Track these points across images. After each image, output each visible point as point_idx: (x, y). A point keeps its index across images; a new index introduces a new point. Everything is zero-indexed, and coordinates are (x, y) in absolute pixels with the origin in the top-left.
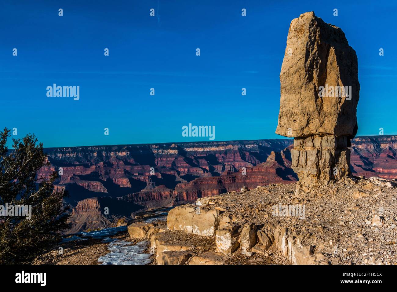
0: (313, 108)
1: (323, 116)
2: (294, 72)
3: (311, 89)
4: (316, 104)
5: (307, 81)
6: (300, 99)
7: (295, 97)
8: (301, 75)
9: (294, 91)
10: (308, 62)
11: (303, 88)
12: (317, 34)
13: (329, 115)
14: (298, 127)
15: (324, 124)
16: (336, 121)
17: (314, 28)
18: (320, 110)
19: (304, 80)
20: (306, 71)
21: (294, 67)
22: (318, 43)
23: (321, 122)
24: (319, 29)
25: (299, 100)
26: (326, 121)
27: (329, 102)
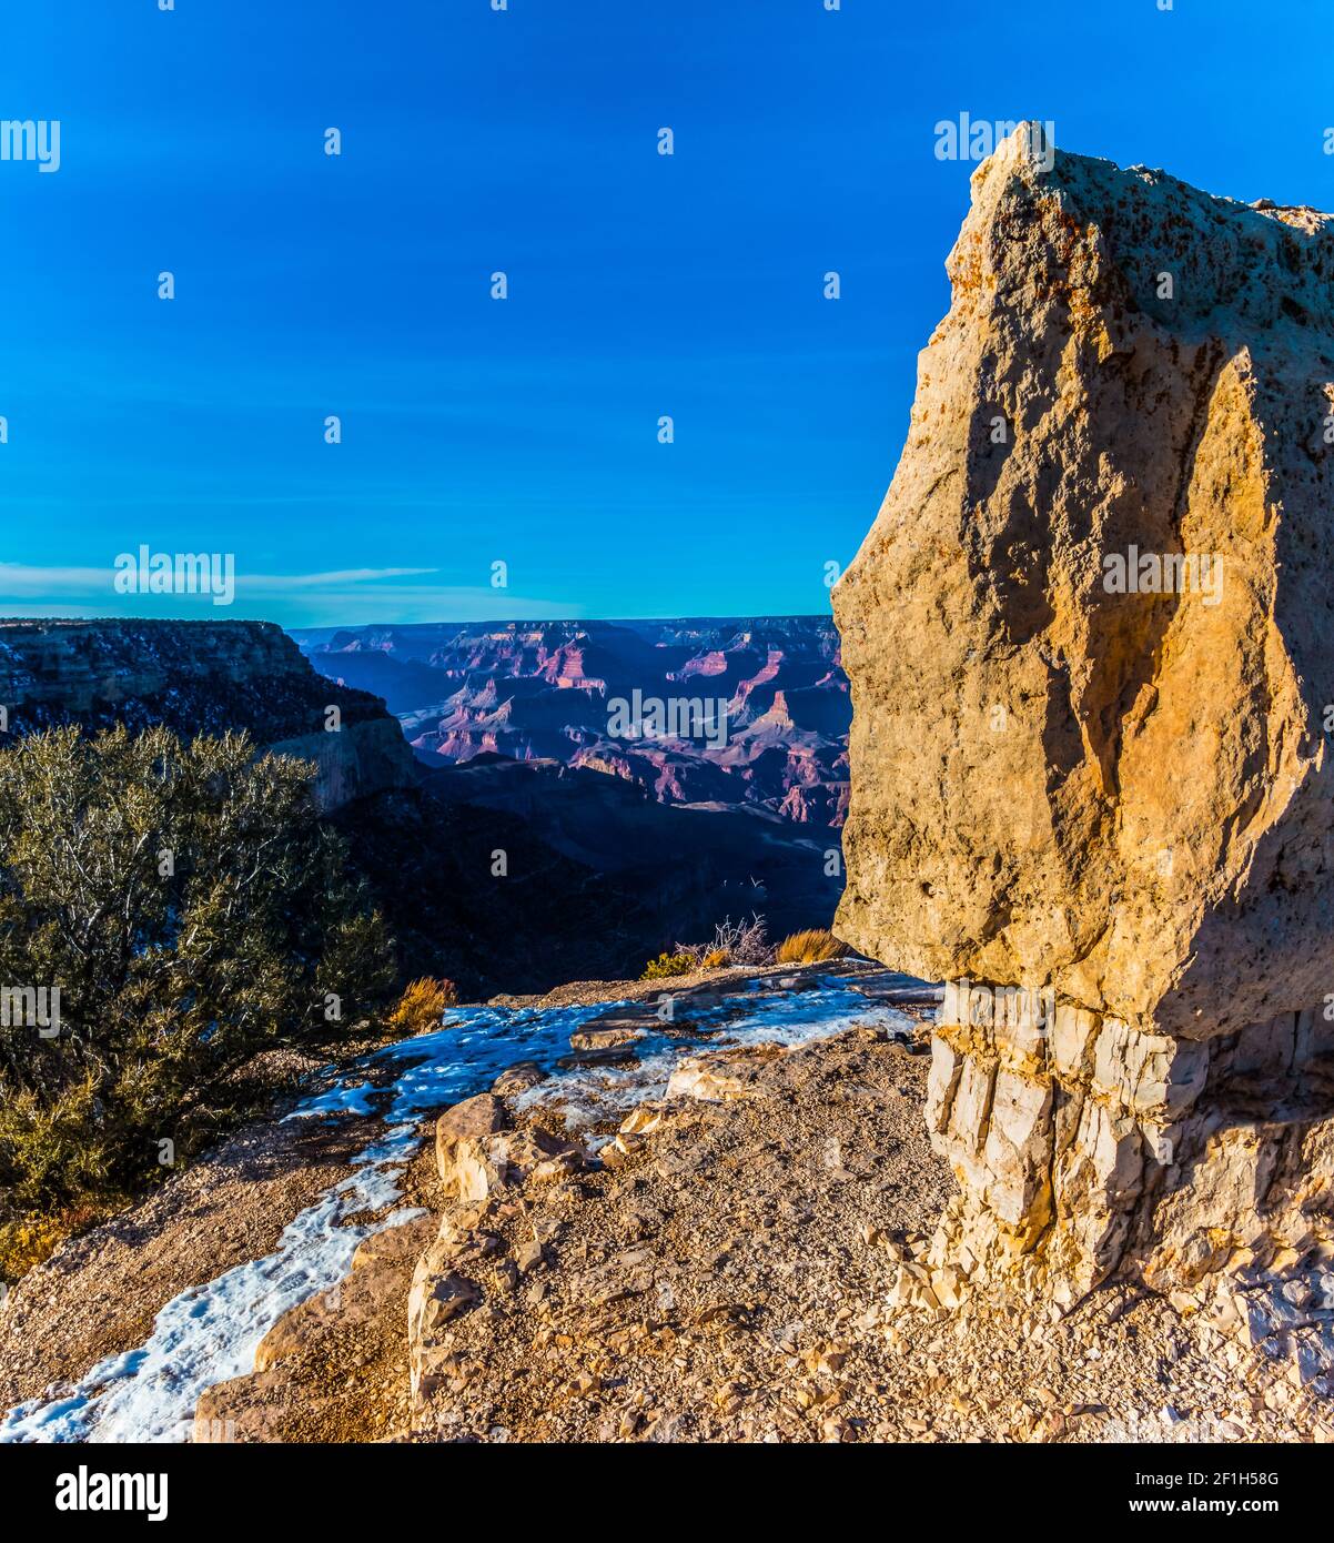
0: (1034, 831)
1: (1105, 894)
2: (905, 573)
3: (1025, 697)
4: (1053, 801)
5: (998, 635)
6: (955, 750)
7: (924, 736)
8: (944, 595)
9: (915, 693)
10: (999, 502)
11: (971, 682)
12: (1075, 277)
13: (1143, 898)
14: (937, 929)
15: (1100, 946)
16: (1179, 949)
17: (1044, 238)
18: (1083, 847)
19: (975, 632)
20: (976, 569)
21: (902, 540)
22: (1088, 350)
23: (1081, 929)
24: (1092, 240)
25: (949, 761)
26: (1118, 933)
27: (1160, 797)
